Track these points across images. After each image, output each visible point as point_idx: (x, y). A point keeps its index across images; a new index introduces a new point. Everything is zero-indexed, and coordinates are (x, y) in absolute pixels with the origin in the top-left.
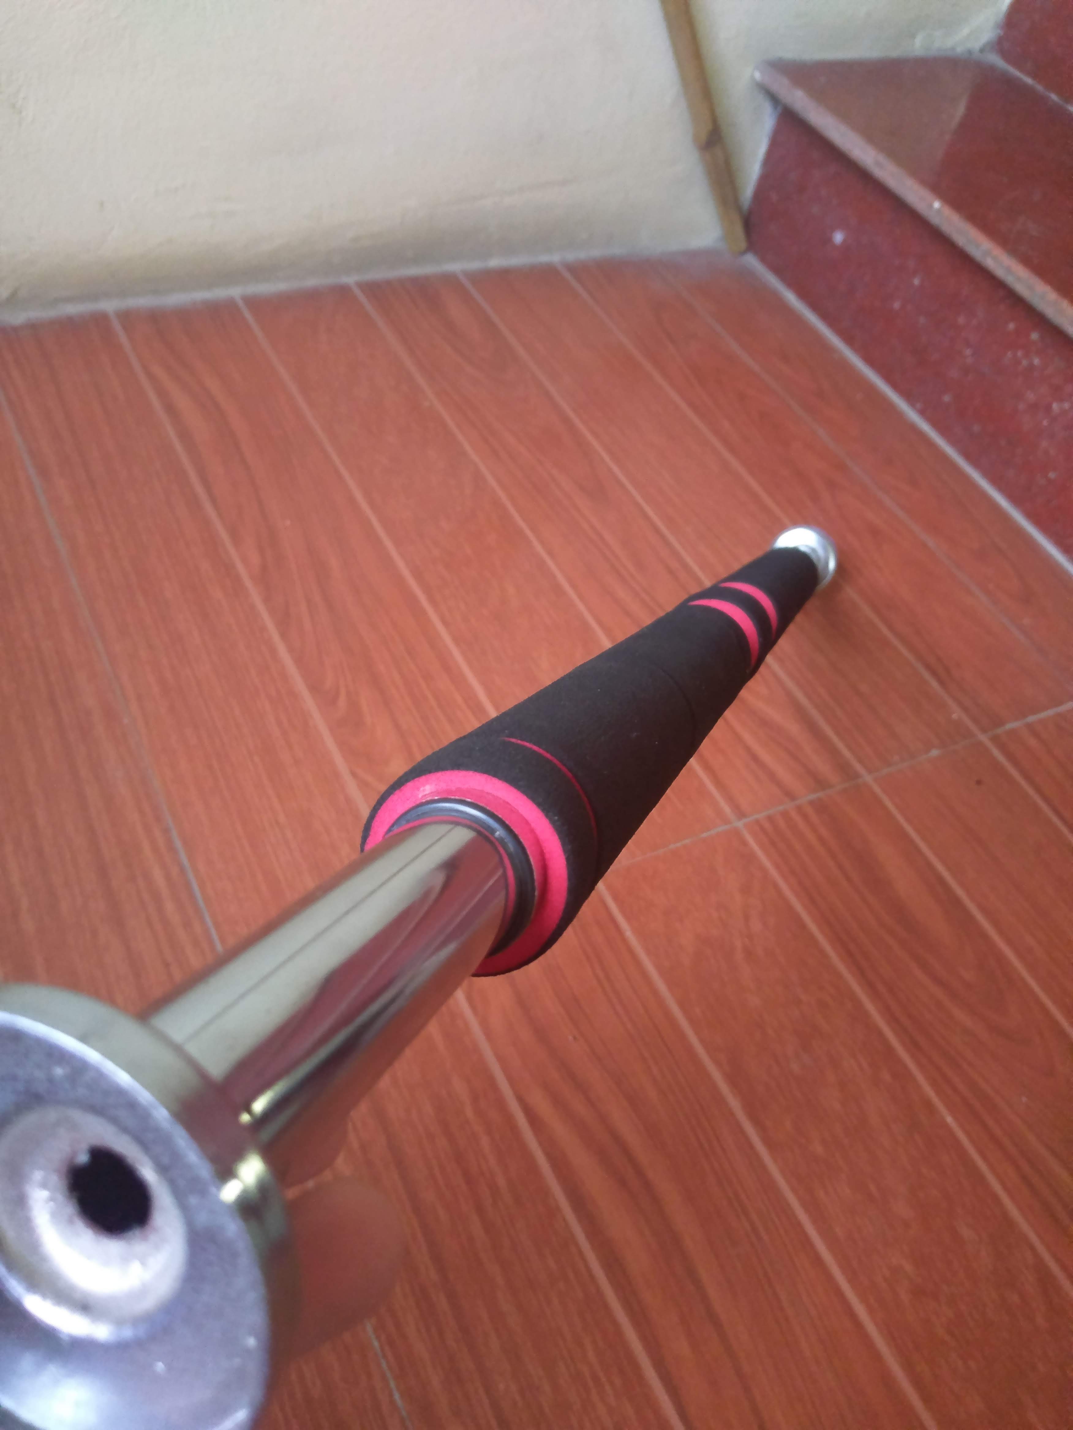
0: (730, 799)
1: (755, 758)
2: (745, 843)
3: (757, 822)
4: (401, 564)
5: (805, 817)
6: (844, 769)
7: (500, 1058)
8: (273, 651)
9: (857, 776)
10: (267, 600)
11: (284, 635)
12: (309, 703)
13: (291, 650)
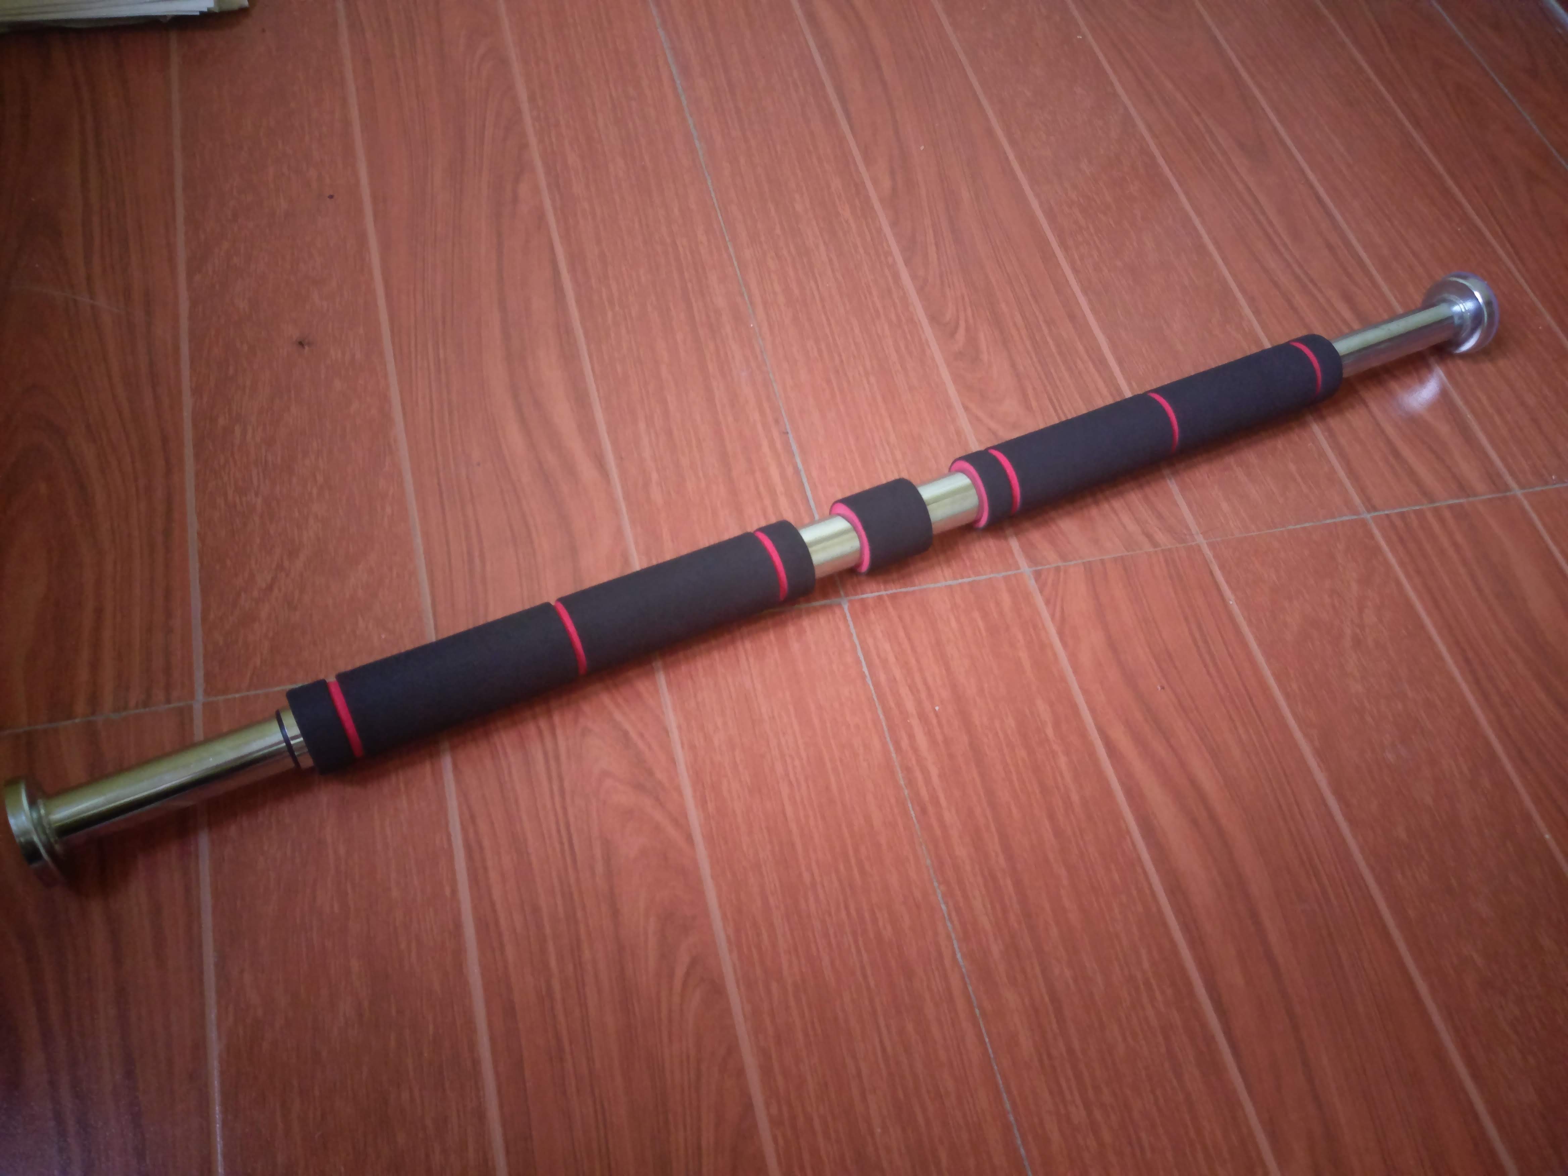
0: (1362, 491)
1: (1396, 454)
2: (1372, 537)
3: (1387, 516)
4: (1035, 204)
5: (1442, 521)
6: (1494, 479)
7: (1085, 692)
8: (896, 277)
9: (1507, 488)
10: (894, 224)
11: (907, 262)
12: (928, 332)
13: (914, 277)
